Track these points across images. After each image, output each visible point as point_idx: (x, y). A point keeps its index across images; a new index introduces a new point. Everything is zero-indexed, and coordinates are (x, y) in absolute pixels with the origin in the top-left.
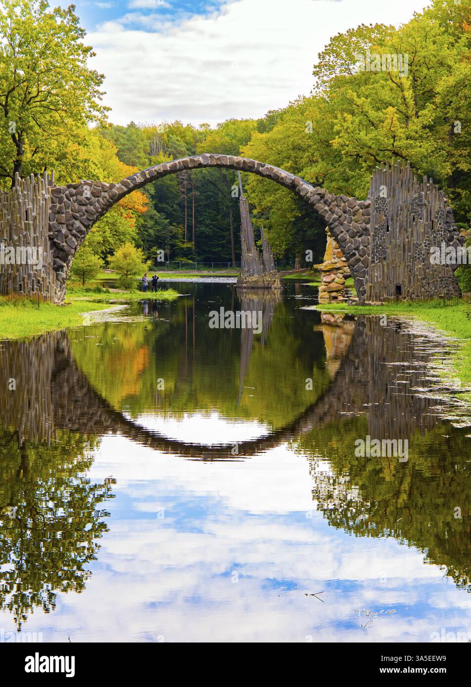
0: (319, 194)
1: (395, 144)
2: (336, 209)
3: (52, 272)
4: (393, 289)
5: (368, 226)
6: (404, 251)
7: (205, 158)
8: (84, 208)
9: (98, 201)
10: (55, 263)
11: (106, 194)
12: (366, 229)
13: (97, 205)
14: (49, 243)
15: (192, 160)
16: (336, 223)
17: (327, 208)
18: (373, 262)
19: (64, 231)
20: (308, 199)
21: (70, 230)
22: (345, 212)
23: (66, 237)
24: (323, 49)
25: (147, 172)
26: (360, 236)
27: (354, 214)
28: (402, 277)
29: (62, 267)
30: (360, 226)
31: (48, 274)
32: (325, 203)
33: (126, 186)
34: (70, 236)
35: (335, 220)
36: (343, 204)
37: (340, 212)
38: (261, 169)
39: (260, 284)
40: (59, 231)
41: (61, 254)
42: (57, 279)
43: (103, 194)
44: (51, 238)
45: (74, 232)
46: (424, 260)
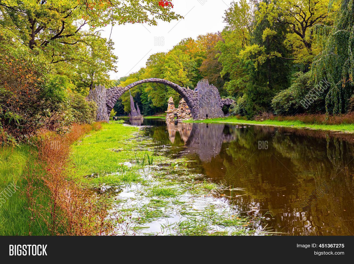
0: (184, 89)
1: (181, 79)
2: (189, 93)
3: (107, 114)
4: (206, 116)
5: (197, 98)
6: (208, 105)
7: (151, 79)
8: (116, 95)
9: (120, 92)
10: (108, 111)
11: (123, 90)
12: (197, 99)
13: (120, 94)
14: (106, 105)
15: (148, 80)
16: (189, 97)
17: (186, 93)
18: (200, 108)
19: (110, 101)
20: (181, 90)
21: (112, 101)
22: (191, 94)
23: (111, 103)
24: (148, 58)
25: (135, 84)
26: (195, 101)
27: (193, 95)
28: (208, 112)
29: (110, 112)
30: (195, 98)
31: (106, 115)
32: (185, 91)
33: (129, 88)
34: (112, 103)
35: (188, 96)
36: (190, 92)
37: (190, 94)
38: (167, 82)
39: (137, 118)
40: (109, 102)
41: (110, 109)
42: (109, 116)
43: (122, 90)
44: (106, 104)
45: (113, 102)
46: (214, 107)
